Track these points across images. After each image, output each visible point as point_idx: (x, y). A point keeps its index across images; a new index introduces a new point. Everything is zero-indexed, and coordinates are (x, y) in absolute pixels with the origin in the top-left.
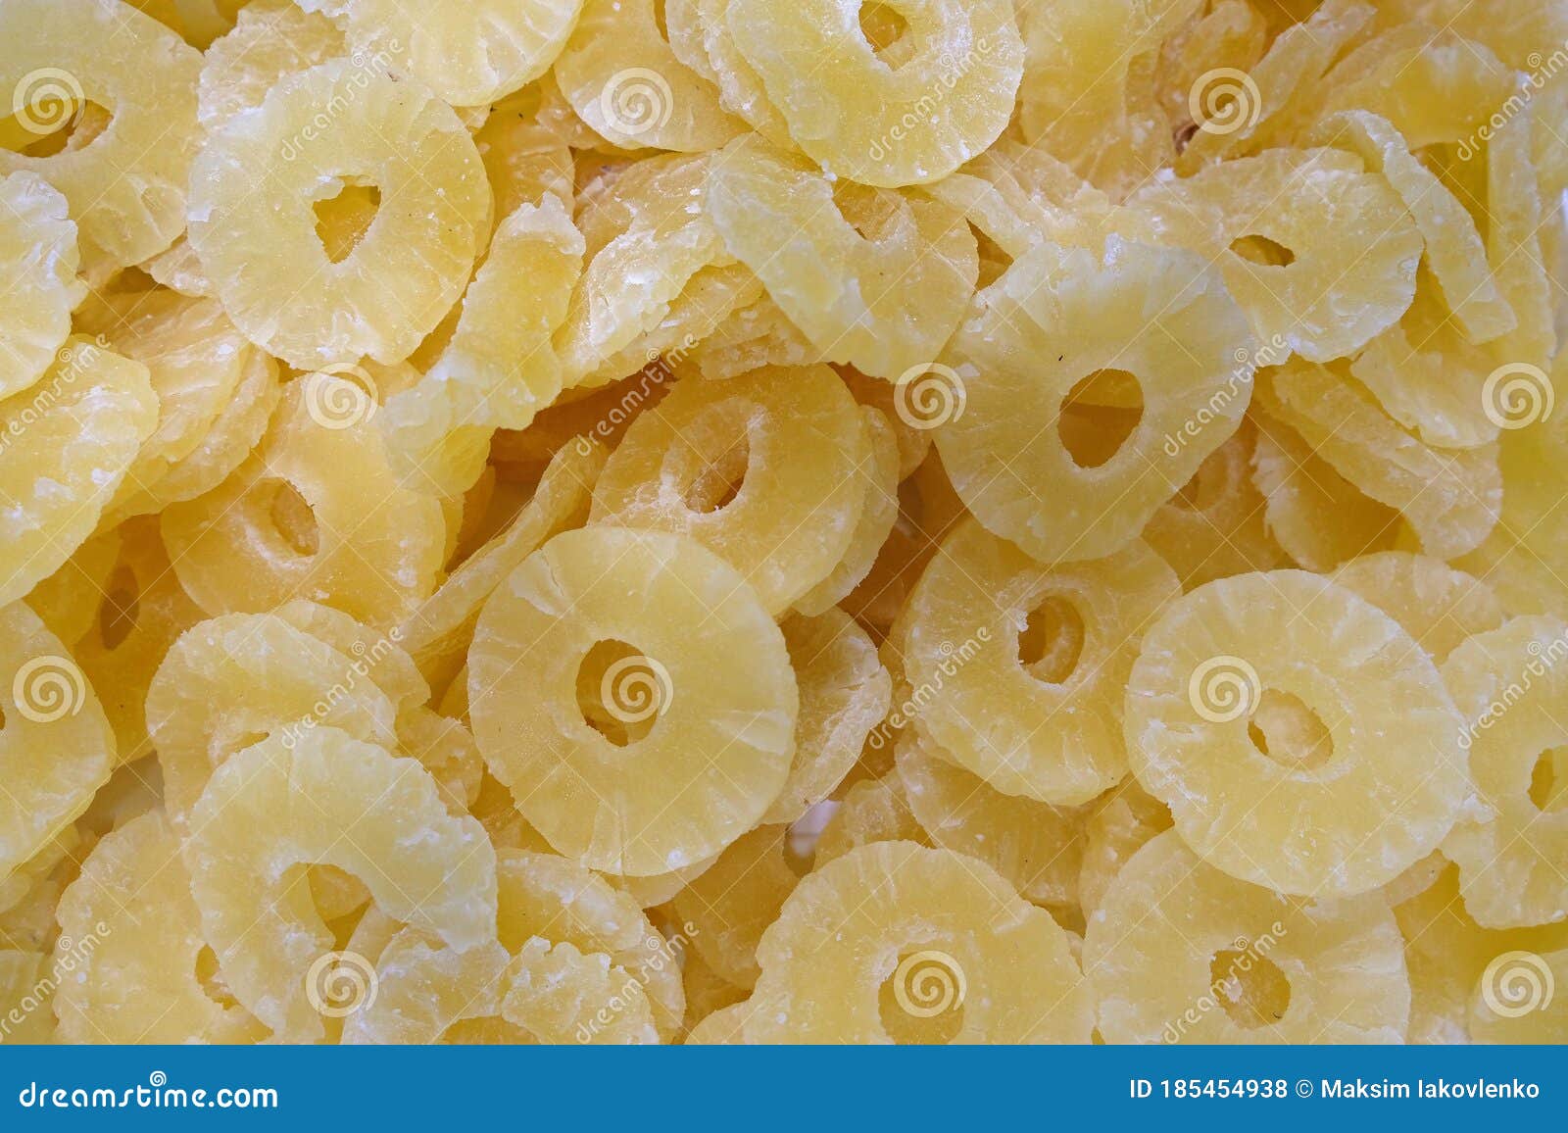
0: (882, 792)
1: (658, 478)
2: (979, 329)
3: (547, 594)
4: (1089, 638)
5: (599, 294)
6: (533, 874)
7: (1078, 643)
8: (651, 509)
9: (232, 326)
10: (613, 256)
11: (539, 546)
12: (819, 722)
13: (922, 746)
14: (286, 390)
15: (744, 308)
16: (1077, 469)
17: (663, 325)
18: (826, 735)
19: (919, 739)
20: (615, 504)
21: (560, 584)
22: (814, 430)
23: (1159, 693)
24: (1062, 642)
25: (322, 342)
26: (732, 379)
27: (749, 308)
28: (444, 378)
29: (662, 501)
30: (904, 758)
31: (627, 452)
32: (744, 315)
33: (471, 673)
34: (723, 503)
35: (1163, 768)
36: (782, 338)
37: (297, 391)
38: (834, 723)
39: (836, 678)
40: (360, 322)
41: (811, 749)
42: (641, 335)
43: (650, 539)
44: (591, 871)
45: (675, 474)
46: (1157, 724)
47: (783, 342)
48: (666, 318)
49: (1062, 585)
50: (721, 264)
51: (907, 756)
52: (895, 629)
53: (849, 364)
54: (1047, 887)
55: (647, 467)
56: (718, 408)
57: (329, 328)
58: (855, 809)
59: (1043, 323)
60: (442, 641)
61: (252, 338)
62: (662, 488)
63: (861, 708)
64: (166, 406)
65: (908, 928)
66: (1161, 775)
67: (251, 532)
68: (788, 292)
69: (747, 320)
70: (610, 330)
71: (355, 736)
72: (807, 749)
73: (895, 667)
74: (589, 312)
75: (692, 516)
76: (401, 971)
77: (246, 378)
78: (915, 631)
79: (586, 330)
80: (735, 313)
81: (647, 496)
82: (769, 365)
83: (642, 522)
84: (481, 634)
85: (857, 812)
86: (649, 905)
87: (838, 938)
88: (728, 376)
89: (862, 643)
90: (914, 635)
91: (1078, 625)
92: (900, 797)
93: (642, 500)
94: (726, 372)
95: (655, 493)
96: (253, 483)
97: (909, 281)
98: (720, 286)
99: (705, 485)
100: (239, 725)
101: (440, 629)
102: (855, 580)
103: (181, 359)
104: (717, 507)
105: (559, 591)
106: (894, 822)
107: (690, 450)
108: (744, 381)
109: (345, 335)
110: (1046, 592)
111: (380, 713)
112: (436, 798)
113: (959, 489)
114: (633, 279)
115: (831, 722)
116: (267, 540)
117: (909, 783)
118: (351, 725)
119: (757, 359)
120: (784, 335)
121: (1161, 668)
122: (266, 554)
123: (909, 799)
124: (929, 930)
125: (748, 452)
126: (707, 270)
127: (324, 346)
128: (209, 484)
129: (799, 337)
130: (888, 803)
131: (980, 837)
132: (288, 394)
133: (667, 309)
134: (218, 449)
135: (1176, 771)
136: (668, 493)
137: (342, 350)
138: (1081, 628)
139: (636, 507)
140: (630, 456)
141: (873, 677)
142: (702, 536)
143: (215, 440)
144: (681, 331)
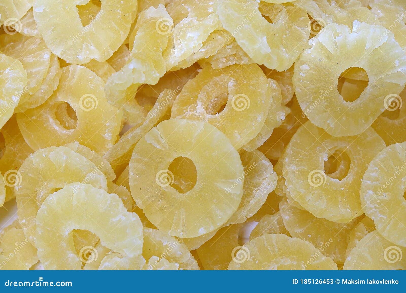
0: (274, 219)
1: (196, 103)
2: (310, 53)
3: (158, 142)
4: (352, 165)
5: (177, 39)
6: (154, 234)
7: (348, 167)
8: (193, 114)
9: (46, 47)
10: (182, 25)
11: (156, 125)
12: (252, 191)
13: (289, 202)
14: (63, 70)
15: (227, 45)
16: (344, 102)
17: (200, 50)
18: (254, 195)
19: (288, 199)
20: (180, 112)
21: (163, 137)
22: (251, 87)
23: (372, 182)
24: (342, 166)
25: (79, 54)
26: (223, 69)
27: (230, 44)
28: (132, 68)
29: (198, 111)
30: (282, 207)
31: (184, 94)
32: (227, 47)
33: (130, 169)
34: (219, 111)
35: (372, 206)
36: (241, 55)
37: (68, 71)
38: (257, 191)
39: (258, 176)
40: (93, 48)
41: (248, 200)
42: (192, 54)
43: (195, 123)
44: (172, 236)
45: (202, 102)
46: (371, 192)
47: (241, 56)
48: (201, 48)
49: (341, 145)
50: (220, 29)
51: (283, 206)
52: (280, 160)
53: (263, 64)
54: (334, 255)
55: (192, 99)
56: (217, 79)
57: (82, 49)
58: (264, 223)
59: (331, 50)
60: (119, 159)
61: (54, 53)
62: (198, 107)
63: (266, 185)
64: (30, 75)
65: (281, 260)
66: (371, 209)
67: (51, 120)
68: (243, 41)
69: (229, 49)
70: (183, 52)
71: (95, 186)
72: (247, 200)
73: (279, 173)
74: (174, 45)
75: (208, 116)
76: (110, 265)
77: (52, 66)
78: (286, 160)
79: (174, 52)
80: (224, 46)
81: (192, 109)
82: (236, 64)
83: (191, 118)
84: (134, 156)
85: (265, 224)
86: (192, 249)
87: (257, 262)
88: (221, 68)
89: (267, 163)
90: (286, 161)
91: (348, 161)
92: (280, 221)
93: (190, 111)
94: (221, 66)
95: (195, 108)
96: (52, 103)
97: (284, 36)
98: (220, 37)
99: (213, 106)
100: (52, 185)
101: (121, 153)
102: (265, 140)
103: (30, 59)
104: (217, 113)
105: (163, 140)
106: (278, 229)
107: (207, 93)
108: (227, 69)
109: (88, 52)
110: (335, 147)
111: (103, 180)
112: (123, 206)
113: (303, 109)
114: (190, 35)
115: (256, 191)
116: (56, 124)
117: (284, 216)
118: (93, 183)
119: (231, 62)
120: (241, 54)
121: (374, 174)
122: (57, 128)
123: (284, 221)
124: (288, 261)
125: (228, 95)
126: (215, 32)
127: (80, 55)
128: (41, 103)
129: (246, 55)
130: (276, 223)
131: (310, 236)
132: (64, 72)
133: (202, 45)
134: (45, 91)
135: (376, 208)
136: (200, 108)
137: (86, 57)
138: (349, 162)
139: (189, 113)
140: (185, 95)
141: (271, 175)
142: (211, 122)
143: (44, 87)
144: (206, 52)
